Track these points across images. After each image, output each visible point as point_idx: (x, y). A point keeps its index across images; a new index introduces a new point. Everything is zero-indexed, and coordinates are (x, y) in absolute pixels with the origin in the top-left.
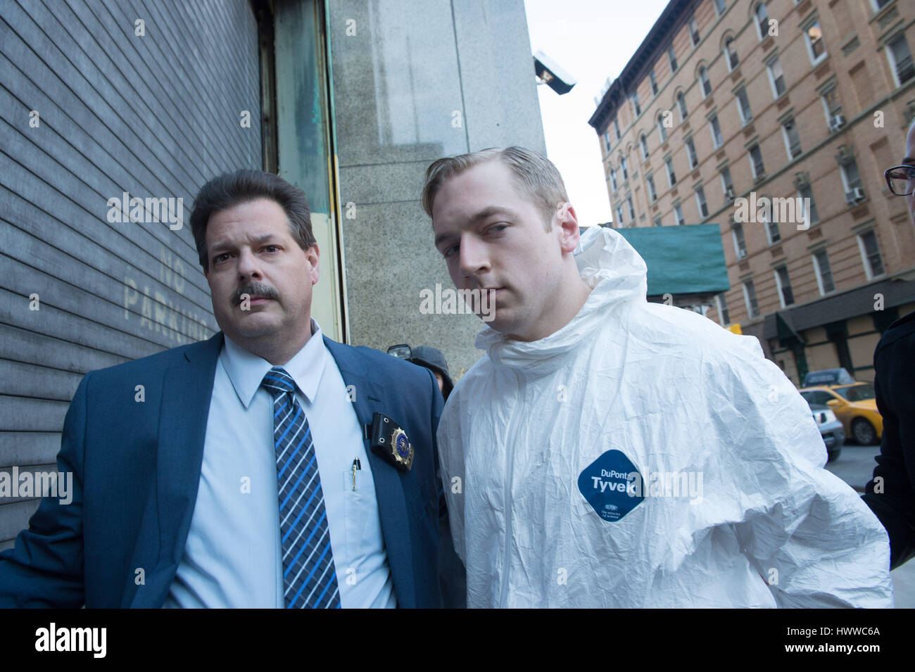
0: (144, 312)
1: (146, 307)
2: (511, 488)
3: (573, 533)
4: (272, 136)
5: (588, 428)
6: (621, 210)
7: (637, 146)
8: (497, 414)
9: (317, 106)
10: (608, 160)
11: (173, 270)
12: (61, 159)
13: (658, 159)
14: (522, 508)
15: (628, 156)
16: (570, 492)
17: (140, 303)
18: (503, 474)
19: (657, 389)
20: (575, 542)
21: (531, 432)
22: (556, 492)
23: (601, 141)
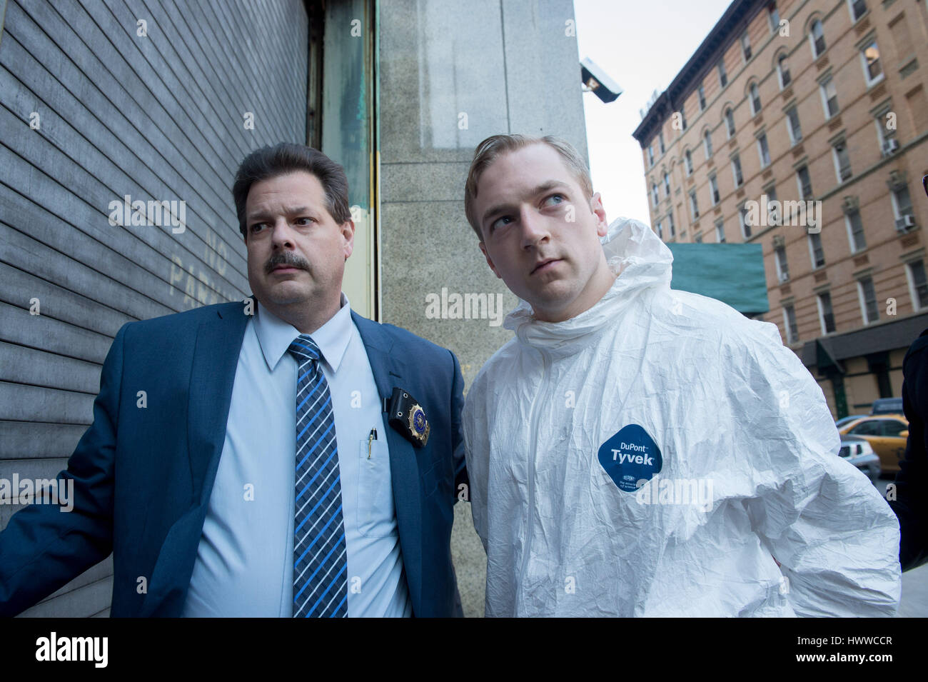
0: (187, 290)
1: (190, 285)
2: (534, 461)
3: (592, 502)
4: (316, 130)
5: (610, 404)
6: (661, 227)
7: (682, 162)
8: (523, 391)
9: (362, 103)
10: (650, 174)
11: (216, 253)
12: (121, 135)
13: (702, 176)
14: (545, 480)
15: (672, 171)
16: (590, 463)
17: (184, 280)
18: (527, 448)
19: (677, 368)
20: (593, 511)
21: (555, 407)
22: (577, 464)
23: (645, 155)
